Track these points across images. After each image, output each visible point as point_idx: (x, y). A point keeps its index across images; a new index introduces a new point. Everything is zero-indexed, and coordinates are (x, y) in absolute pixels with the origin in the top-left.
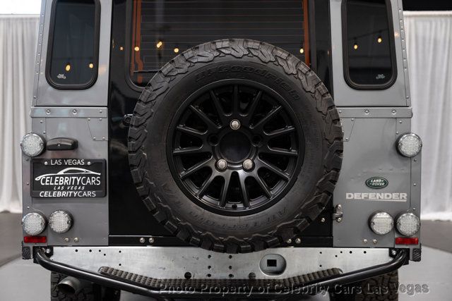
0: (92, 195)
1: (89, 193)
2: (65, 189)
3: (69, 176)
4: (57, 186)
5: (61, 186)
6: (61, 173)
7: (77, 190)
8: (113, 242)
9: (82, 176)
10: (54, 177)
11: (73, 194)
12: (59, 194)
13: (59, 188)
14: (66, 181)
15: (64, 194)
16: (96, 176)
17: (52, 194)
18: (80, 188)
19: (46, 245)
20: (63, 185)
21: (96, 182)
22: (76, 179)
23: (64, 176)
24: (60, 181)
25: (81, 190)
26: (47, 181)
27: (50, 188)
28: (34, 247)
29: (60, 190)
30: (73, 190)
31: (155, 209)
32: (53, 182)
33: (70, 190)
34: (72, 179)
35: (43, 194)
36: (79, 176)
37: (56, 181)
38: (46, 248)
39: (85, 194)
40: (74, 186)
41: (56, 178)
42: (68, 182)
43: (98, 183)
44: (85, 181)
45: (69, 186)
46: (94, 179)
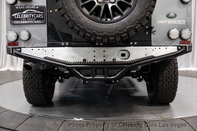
0: (39, 22)
1: (38, 22)
2: (26, 20)
3: (28, 14)
5: (24, 18)
6: (24, 12)
7: (32, 20)
8: (49, 45)
9: (34, 14)
10: (21, 14)
11: (30, 22)
12: (24, 22)
13: (23, 19)
14: (27, 16)
15: (26, 22)
16: (41, 14)
17: (20, 22)
18: (33, 19)
19: (18, 47)
20: (25, 18)
21: (41, 16)
22: (31, 15)
23: (26, 14)
24: (24, 16)
25: (34, 20)
26: (18, 16)
27: (19, 20)
28: (12, 48)
29: (24, 20)
30: (30, 20)
31: (68, 21)
32: (21, 17)
33: (28, 20)
34: (30, 15)
35: (16, 22)
36: (33, 14)
37: (22, 16)
38: (18, 48)
39: (36, 22)
40: (31, 18)
41: (22, 15)
42: (28, 17)
43: (42, 17)
44: (36, 16)
45: (28, 18)
46: (40, 15)
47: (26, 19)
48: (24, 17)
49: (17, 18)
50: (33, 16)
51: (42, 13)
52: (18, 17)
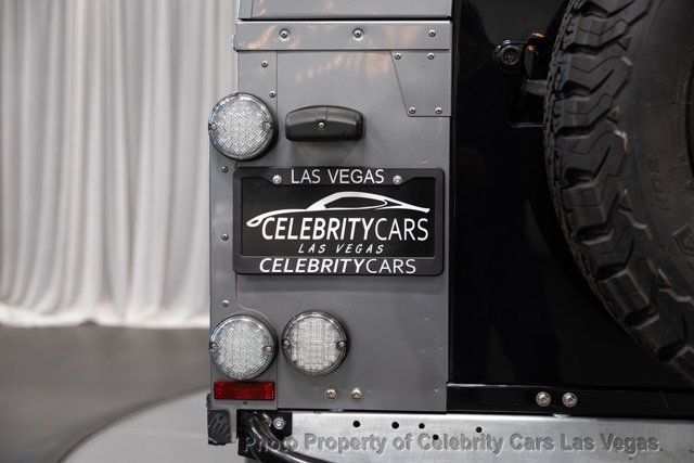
0: (404, 268)
1: (398, 264)
2: (330, 253)
3: (340, 215)
4: (308, 244)
5: (318, 243)
6: (319, 206)
7: (363, 254)
8: (458, 403)
9: (377, 214)
10: (298, 218)
11: (351, 266)
12: (313, 266)
13: (312, 249)
14: (334, 228)
15: (327, 265)
16: (416, 215)
17: (292, 265)
18: (370, 249)
19: (272, 406)
20: (324, 240)
21: (417, 232)
22: (359, 225)
23: (325, 215)
24: (316, 228)
25: (373, 254)
26: (279, 228)
27: (288, 249)
28: (239, 412)
29: (315, 254)
30: (353, 254)
31: (648, 308)
32: (296, 231)
33: (342, 254)
34: (349, 225)
35: (268, 265)
36: (367, 215)
37: (304, 228)
38: (273, 414)
39: (385, 266)
40: (355, 242)
41: (305, 220)
42: (339, 232)
43: (423, 234)
44: (385, 229)
45: (340, 242)
46: (409, 225)
47: (331, 248)
48: (315, 237)
49: (277, 237)
50: (367, 228)
51: (422, 215)
52: (281, 233)
